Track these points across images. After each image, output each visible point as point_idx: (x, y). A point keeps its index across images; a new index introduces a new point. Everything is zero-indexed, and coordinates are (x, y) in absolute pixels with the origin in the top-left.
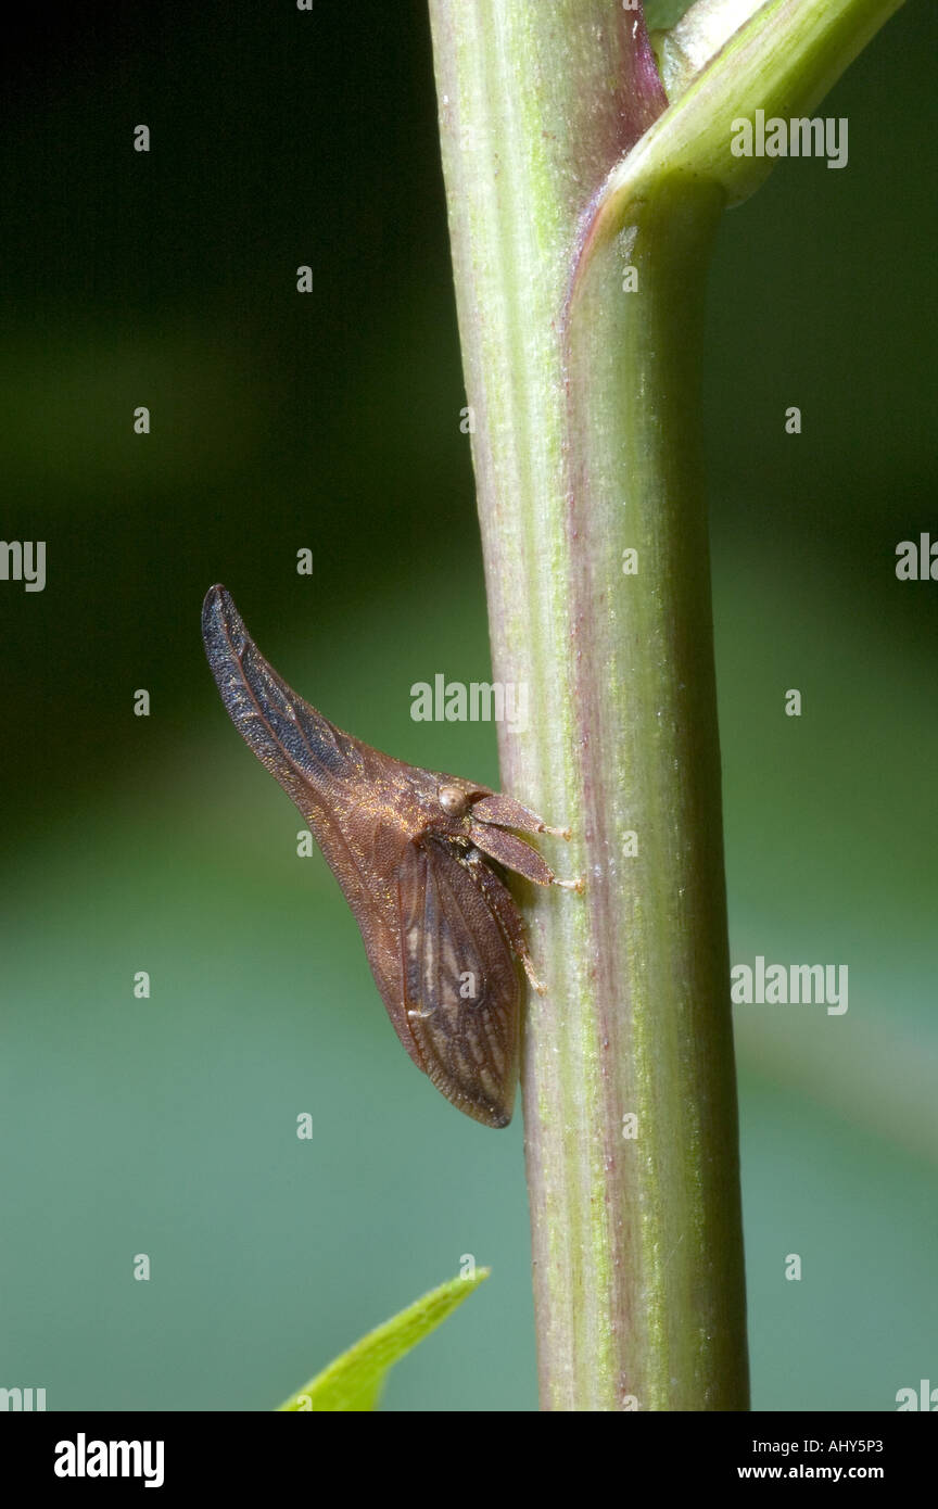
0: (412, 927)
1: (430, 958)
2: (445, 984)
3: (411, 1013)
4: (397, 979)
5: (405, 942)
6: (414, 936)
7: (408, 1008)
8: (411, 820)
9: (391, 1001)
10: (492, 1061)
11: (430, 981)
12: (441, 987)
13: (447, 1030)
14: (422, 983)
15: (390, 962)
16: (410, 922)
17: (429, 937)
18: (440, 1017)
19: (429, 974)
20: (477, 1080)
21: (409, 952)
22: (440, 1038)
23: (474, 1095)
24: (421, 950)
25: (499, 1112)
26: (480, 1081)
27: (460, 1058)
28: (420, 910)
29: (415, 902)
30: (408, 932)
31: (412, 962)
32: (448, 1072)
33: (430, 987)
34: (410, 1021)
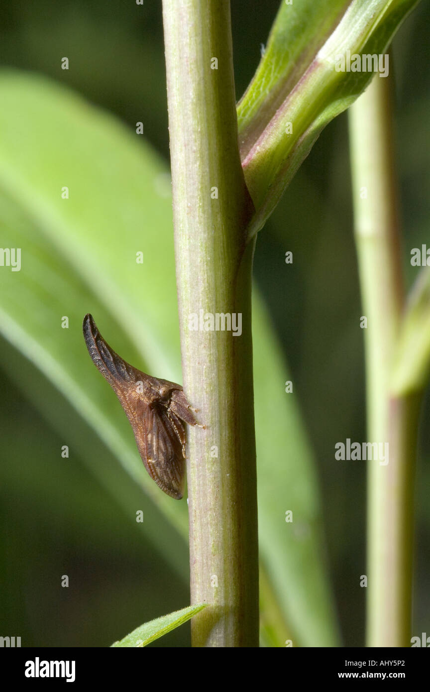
0: (149, 433)
1: (155, 444)
2: (160, 452)
3: (150, 460)
4: (144, 449)
5: (147, 438)
6: (149, 436)
7: (148, 458)
8: (149, 398)
9: (142, 455)
10: (176, 478)
11: (155, 451)
12: (158, 453)
13: (161, 468)
14: (152, 452)
15: (143, 444)
16: (148, 432)
17: (154, 437)
18: (158, 463)
19: (154, 448)
20: (171, 484)
21: (148, 441)
22: (158, 470)
23: (170, 489)
24: (152, 441)
25: (178, 494)
26: (172, 485)
27: (165, 477)
28: (152, 429)
29: (149, 425)
30: (147, 435)
31: (149, 444)
32: (161, 481)
33: (155, 453)
34: (149, 463)
